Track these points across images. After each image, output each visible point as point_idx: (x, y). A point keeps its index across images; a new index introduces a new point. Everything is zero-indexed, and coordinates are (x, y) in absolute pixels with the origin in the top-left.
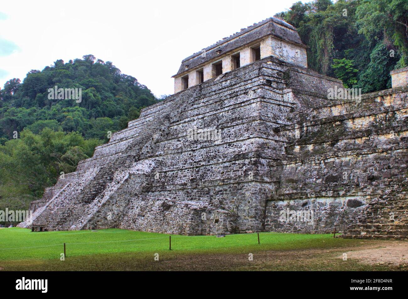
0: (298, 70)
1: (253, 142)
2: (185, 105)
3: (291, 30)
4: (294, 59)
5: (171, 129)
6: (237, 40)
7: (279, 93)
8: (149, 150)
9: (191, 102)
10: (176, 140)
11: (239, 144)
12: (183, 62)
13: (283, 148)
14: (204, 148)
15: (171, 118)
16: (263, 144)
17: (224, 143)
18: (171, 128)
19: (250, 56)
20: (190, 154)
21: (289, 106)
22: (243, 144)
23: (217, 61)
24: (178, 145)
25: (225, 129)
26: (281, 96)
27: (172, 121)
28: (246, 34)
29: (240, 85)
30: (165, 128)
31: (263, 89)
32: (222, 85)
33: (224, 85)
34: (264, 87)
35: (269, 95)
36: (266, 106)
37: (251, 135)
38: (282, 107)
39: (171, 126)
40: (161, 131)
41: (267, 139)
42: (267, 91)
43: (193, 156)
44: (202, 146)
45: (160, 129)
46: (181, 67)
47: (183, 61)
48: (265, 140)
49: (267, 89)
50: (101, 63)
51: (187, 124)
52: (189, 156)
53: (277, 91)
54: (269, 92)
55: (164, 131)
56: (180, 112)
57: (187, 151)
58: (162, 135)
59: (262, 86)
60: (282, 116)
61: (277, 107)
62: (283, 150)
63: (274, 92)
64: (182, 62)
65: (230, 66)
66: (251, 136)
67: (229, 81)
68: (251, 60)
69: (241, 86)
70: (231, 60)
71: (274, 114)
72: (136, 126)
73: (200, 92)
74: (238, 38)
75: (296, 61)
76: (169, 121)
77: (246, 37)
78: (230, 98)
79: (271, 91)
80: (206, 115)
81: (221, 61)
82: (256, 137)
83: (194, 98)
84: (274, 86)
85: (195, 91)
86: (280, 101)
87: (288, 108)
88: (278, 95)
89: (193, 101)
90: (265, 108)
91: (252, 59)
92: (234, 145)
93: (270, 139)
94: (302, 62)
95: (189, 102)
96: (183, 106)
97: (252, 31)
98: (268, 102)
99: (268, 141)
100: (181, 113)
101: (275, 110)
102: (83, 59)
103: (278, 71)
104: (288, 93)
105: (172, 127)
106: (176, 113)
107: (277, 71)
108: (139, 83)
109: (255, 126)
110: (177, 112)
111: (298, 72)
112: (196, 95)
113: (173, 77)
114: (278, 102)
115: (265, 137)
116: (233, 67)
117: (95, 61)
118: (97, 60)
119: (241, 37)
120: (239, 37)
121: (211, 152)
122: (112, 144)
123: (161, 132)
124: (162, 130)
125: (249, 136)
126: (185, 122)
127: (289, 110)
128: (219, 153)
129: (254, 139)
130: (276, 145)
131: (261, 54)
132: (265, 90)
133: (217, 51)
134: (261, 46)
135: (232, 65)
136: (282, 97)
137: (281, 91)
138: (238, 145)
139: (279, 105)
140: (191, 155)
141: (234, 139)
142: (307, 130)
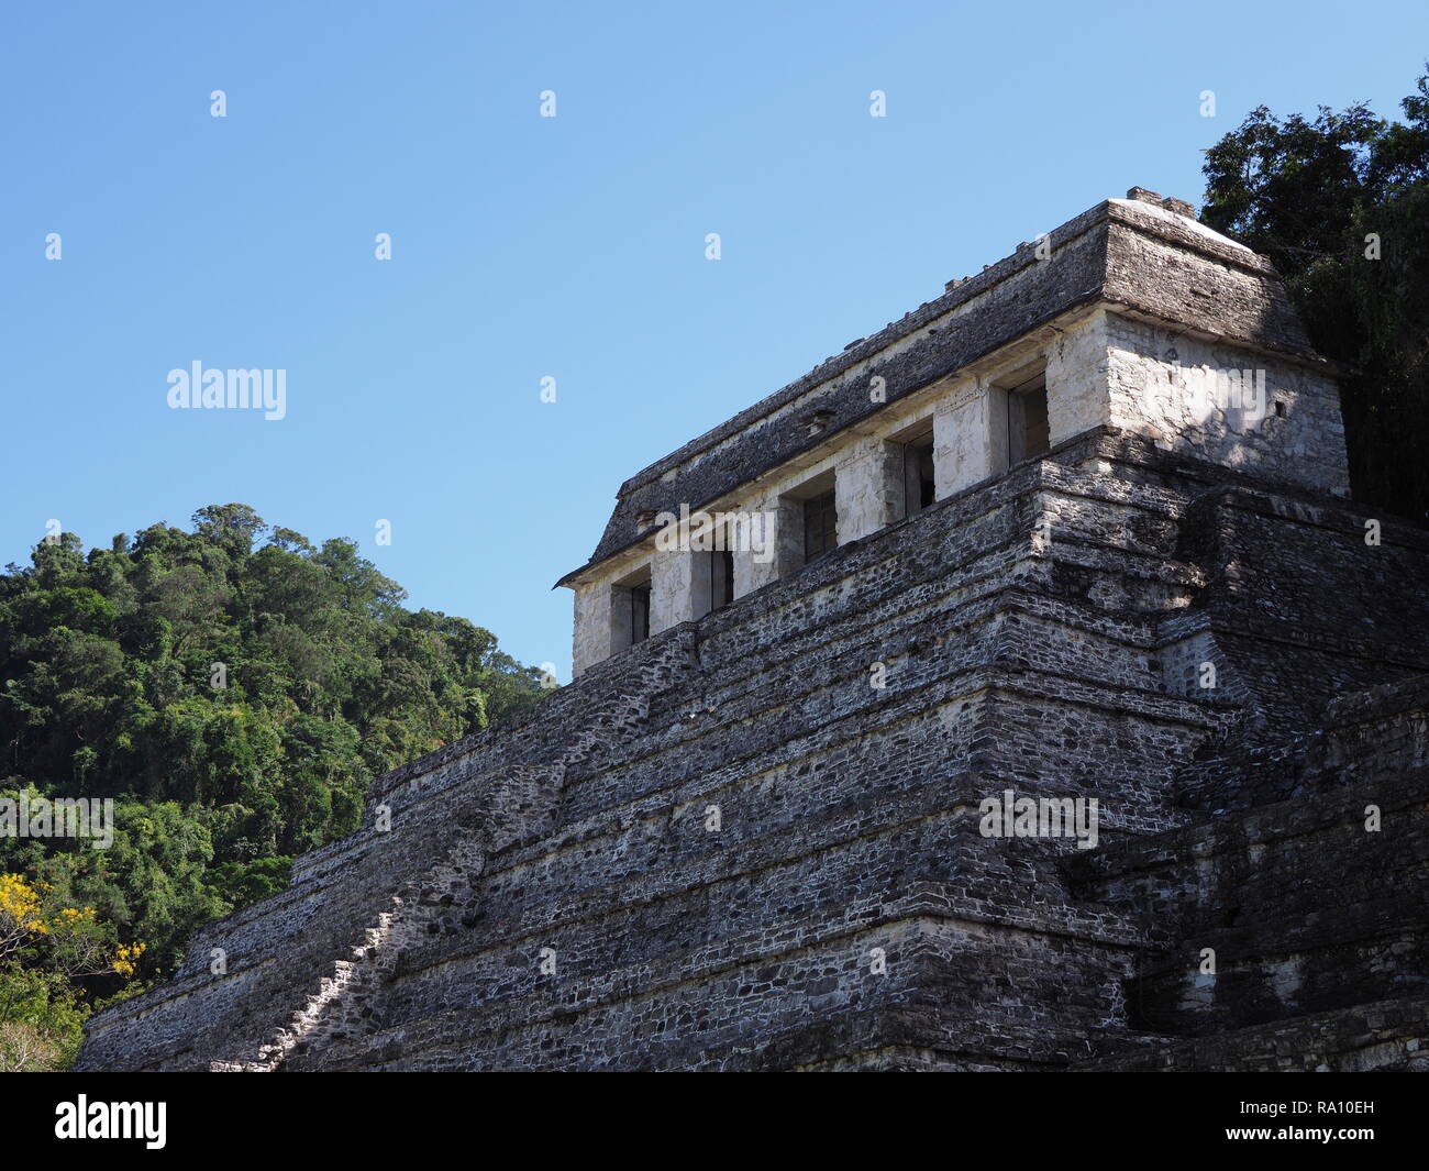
0: (1268, 501)
1: (901, 948)
2: (593, 740)
3: (1236, 275)
4: (1257, 442)
5: (496, 889)
6: (920, 346)
7: (1128, 644)
8: (347, 1027)
9: (632, 719)
10: (501, 958)
11: (821, 967)
12: (625, 491)
13: (1113, 988)
14: (625, 998)
15: (501, 824)
16: (966, 959)
17: (737, 964)
18: (492, 882)
19: (992, 432)
20: (546, 1045)
21: (1185, 723)
22: (838, 965)
23: (809, 474)
24: (509, 987)
25: (772, 877)
26: (1142, 660)
27: (502, 839)
28: (967, 309)
29: (900, 600)
30: (455, 885)
31: (1023, 618)
32: (808, 615)
33: (822, 613)
34: (1024, 603)
35: (1062, 655)
36: (1025, 718)
37: (887, 899)
38: (1139, 730)
39: (493, 873)
40: (429, 904)
41: (993, 925)
42: (1049, 628)
43: (562, 1053)
44: (616, 987)
45: (426, 893)
46: (613, 522)
47: (625, 486)
48: (980, 933)
49: (1046, 618)
50: (292, 546)
51: (579, 851)
52: (543, 1054)
53: (1117, 630)
54: (1064, 634)
55: (448, 900)
56: (559, 783)
57: (535, 1021)
58: (433, 929)
59: (1010, 599)
60: (1137, 785)
61: (1100, 726)
62: (1109, 1004)
63: (1094, 633)
64: (621, 495)
65: (880, 505)
66: (888, 910)
67: (848, 586)
68: (994, 461)
69: (910, 608)
70: (887, 466)
71: (1078, 771)
72: (322, 882)
73: (687, 659)
74: (924, 334)
75: (1277, 456)
76: (488, 838)
77: (968, 323)
78: (835, 681)
79: (1079, 627)
80: (683, 792)
81: (830, 475)
82: (915, 916)
83: (653, 698)
84: (1109, 603)
85: (658, 654)
86: (1120, 689)
87: (1183, 730)
88: (1124, 656)
89: (643, 713)
90: (1022, 735)
91: (1003, 455)
92: (790, 969)
93: (1012, 928)
94: (1310, 459)
95: (620, 723)
96: (578, 749)
97: (1000, 289)
98: (1040, 697)
99: (999, 939)
100: (564, 790)
101: (1085, 745)
102: (189, 528)
103: (1137, 514)
104: (1186, 637)
105: (501, 879)
106: (532, 791)
107: (1127, 512)
108: (508, 660)
109: (940, 843)
110: (541, 781)
111: (1271, 515)
112: (664, 677)
113: (566, 581)
114: (1111, 696)
115: (977, 913)
116: (899, 505)
117: (259, 541)
118: (271, 533)
119: (944, 323)
120: (932, 326)
121: (660, 1029)
122: (173, 998)
123: (427, 912)
124: (436, 897)
125: (875, 913)
126: (569, 843)
127: (1187, 743)
128: (703, 1026)
129: (904, 926)
130: (1061, 967)
131: (1054, 418)
132: (1032, 623)
133: (807, 420)
134: (1050, 372)
135: (890, 495)
136: (1154, 666)
137: (1146, 633)
138: (815, 973)
139: (1119, 713)
140: (555, 1049)
141: (791, 936)
142: (1269, 861)
